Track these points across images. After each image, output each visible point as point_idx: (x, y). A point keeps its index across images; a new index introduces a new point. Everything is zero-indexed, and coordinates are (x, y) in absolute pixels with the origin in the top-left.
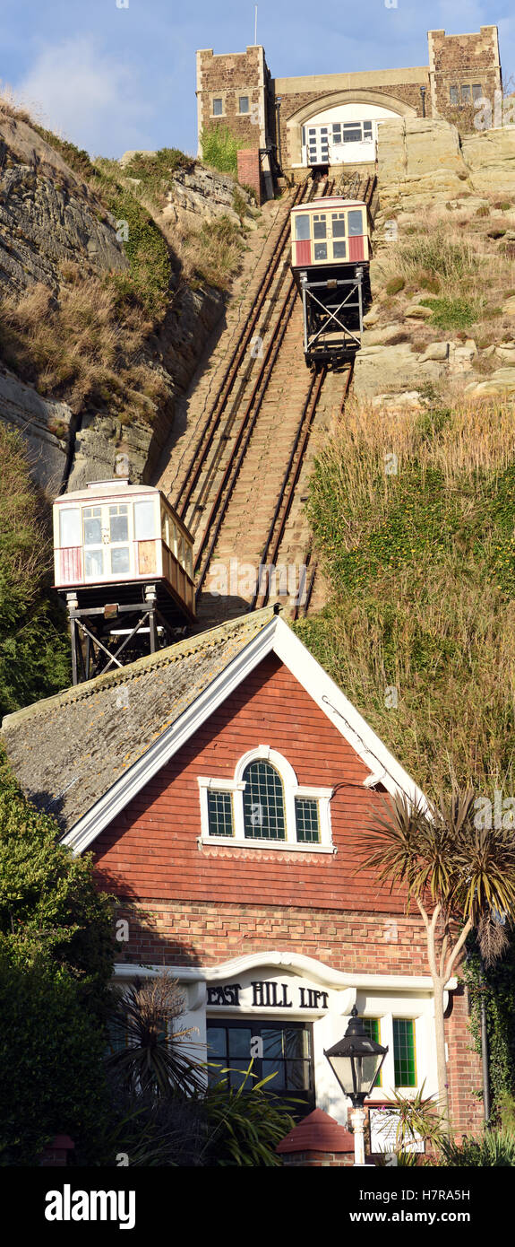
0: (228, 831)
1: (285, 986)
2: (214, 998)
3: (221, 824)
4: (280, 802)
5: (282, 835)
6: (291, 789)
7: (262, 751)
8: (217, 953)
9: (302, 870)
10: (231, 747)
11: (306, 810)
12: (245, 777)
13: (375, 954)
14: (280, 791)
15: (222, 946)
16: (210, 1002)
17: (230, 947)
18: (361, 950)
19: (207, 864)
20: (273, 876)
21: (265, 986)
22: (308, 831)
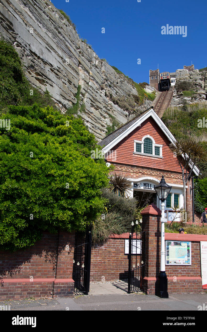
0: (140, 151)
1: (151, 185)
2: (135, 186)
3: (139, 149)
4: (151, 147)
5: (152, 153)
6: (154, 144)
7: (148, 136)
8: (136, 177)
9: (155, 161)
10: (141, 135)
11: (157, 148)
12: (144, 141)
13: (170, 180)
14: (151, 145)
15: (137, 175)
16: (134, 187)
17: (139, 175)
18: (167, 179)
19: (135, 158)
20: (149, 162)
21: (146, 184)
22: (157, 153)
